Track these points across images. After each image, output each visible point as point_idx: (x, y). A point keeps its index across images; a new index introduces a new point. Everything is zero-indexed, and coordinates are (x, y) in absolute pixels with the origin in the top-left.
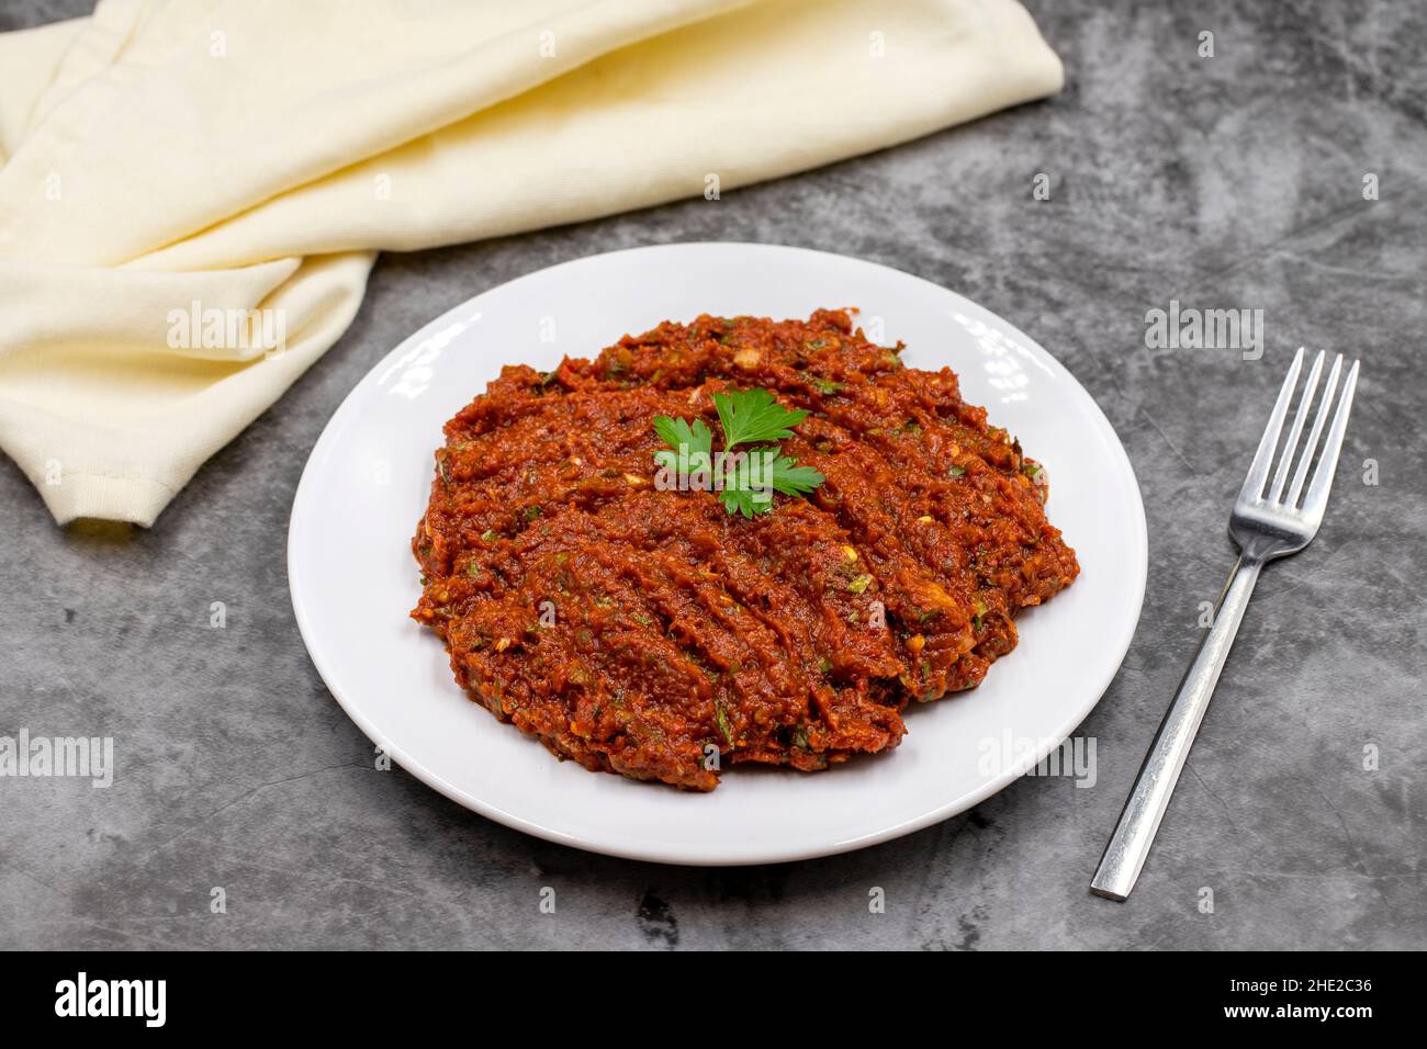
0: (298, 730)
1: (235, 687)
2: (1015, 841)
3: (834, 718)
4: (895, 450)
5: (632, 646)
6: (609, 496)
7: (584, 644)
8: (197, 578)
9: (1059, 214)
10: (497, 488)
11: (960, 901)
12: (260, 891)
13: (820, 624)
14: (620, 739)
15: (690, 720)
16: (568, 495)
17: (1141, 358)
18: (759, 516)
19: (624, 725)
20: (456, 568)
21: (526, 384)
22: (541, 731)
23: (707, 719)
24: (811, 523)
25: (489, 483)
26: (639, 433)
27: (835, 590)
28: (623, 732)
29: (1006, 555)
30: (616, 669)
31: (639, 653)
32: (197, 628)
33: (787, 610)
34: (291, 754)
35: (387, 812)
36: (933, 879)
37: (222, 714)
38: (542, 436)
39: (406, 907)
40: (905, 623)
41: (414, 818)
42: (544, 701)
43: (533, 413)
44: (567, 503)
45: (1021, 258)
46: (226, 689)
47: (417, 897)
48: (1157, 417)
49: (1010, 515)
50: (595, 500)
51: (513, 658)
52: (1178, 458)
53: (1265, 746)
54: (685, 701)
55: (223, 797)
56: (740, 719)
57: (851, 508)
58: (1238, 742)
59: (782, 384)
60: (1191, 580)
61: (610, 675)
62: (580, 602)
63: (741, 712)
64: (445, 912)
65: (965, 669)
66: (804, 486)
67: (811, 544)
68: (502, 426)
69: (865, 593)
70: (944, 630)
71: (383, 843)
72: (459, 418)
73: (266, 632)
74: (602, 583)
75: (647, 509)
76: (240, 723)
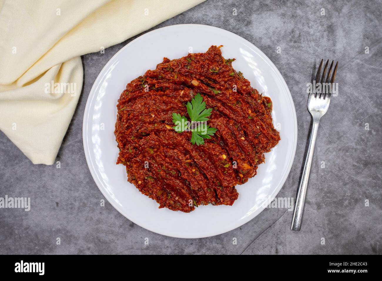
1: (100, 225)
46: (98, 226)
52: (327, 137)
53: (345, 233)
58: (339, 232)
60: (329, 179)
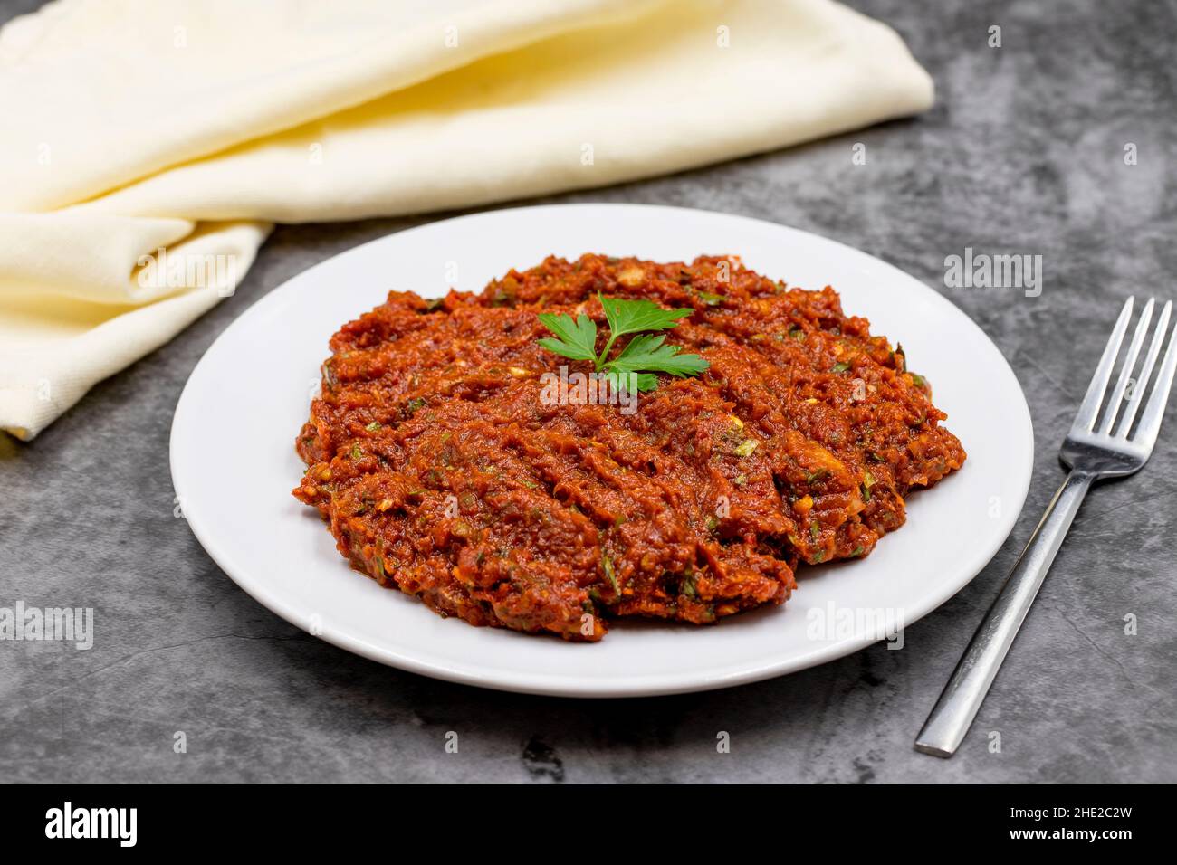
0: (177, 607)
1: (114, 573)
2: (908, 696)
3: (722, 566)
4: (779, 352)
5: (517, 501)
6: (493, 388)
7: (467, 506)
8: (80, 485)
9: (932, 205)
10: (382, 390)
11: (853, 747)
12: (132, 737)
13: (707, 487)
14: (504, 586)
15: (576, 567)
16: (452, 388)
17: (1017, 313)
18: (644, 393)
19: (508, 573)
20: (341, 454)
21: (411, 307)
22: (424, 586)
23: (592, 565)
24: (698, 396)
25: (374, 384)
26: (524, 338)
27: (722, 454)
28: (507, 579)
29: (893, 433)
30: (501, 527)
31: (523, 508)
32: (78, 526)
33: (674, 476)
34: (168, 627)
35: (265, 674)
36: (826, 727)
37: (99, 594)
38: (427, 347)
39: (283, 751)
40: (792, 487)
41: (293, 679)
42: (427, 558)
43: (418, 329)
44: (451, 396)
45: (897, 238)
46: (104, 574)
47: (295, 743)
48: (1035, 358)
49: (895, 399)
50: (480, 392)
51: (396, 520)
54: (570, 549)
55: (98, 662)
56: (627, 565)
57: (737, 390)
59: (666, 297)
61: (495, 533)
62: (463, 472)
63: (628, 559)
64: (323, 754)
65: (854, 533)
66: (688, 370)
67: (697, 414)
68: (388, 341)
69: (751, 456)
70: (831, 490)
71: (262, 699)
72: (345, 330)
73: (147, 528)
74: (485, 453)
75: (532, 394)
76: (118, 602)
